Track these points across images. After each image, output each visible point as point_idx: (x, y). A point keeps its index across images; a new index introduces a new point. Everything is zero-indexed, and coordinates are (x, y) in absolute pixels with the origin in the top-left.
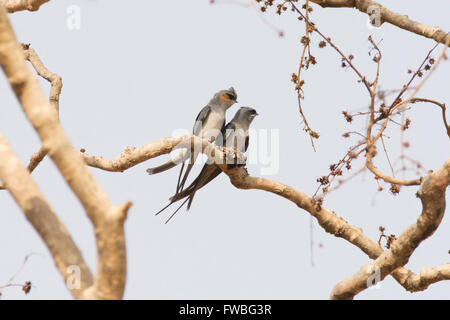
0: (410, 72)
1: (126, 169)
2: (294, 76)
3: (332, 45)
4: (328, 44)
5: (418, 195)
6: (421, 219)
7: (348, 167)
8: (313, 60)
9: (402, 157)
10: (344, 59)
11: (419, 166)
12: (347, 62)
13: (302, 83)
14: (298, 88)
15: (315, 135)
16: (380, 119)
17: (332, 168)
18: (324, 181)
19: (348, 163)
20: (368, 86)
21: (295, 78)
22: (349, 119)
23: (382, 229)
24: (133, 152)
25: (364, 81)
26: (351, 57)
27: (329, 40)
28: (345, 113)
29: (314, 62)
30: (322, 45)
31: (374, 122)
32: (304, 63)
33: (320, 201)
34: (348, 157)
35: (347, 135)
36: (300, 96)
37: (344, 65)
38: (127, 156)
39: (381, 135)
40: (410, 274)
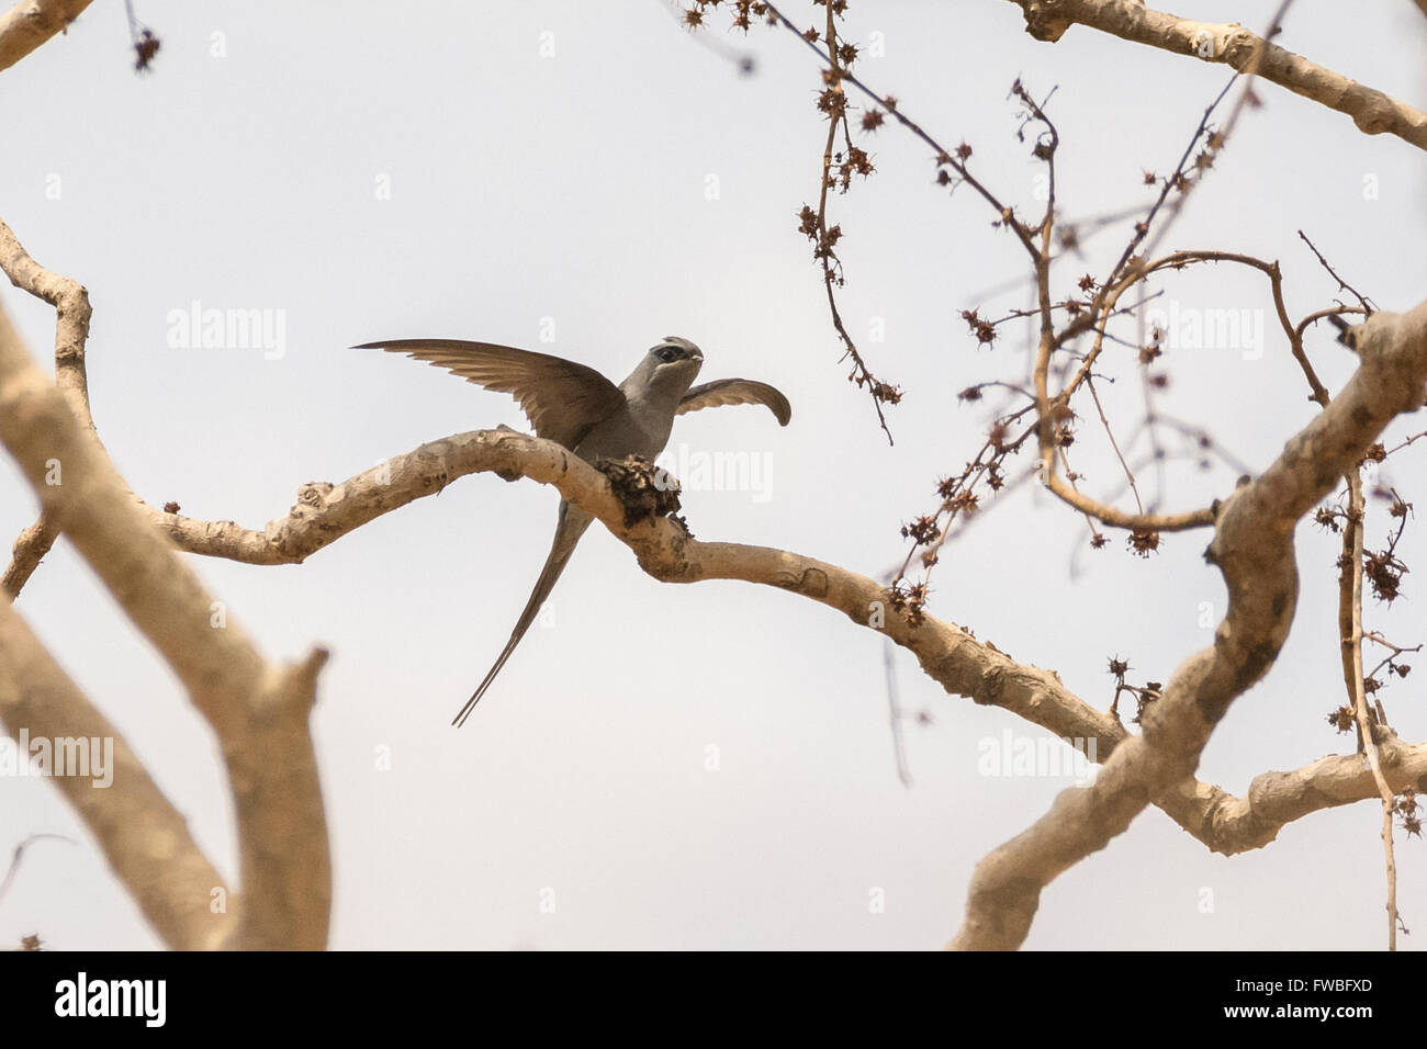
0: (1151, 180)
1: (309, 551)
2: (807, 215)
3: (903, 120)
4: (889, 118)
5: (1210, 556)
6: (1227, 633)
7: (995, 483)
8: (860, 161)
9: (1151, 419)
10: (944, 158)
11: (1205, 443)
12: (953, 165)
13: (835, 234)
14: (824, 252)
15: (885, 393)
16: (1072, 332)
17: (946, 488)
18: (923, 531)
19: (993, 467)
20: (1025, 234)
21: (811, 222)
22: (986, 333)
23: (1118, 669)
24: (329, 499)
25: (1010, 220)
26: (965, 151)
27: (890, 104)
28: (971, 318)
29: (865, 168)
30: (872, 121)
31: (1054, 345)
32: (834, 173)
33: (917, 592)
34: (991, 451)
35: (972, 394)
36: (830, 275)
37: (944, 179)
38: (311, 513)
39: (1087, 375)
40: (1217, 797)
